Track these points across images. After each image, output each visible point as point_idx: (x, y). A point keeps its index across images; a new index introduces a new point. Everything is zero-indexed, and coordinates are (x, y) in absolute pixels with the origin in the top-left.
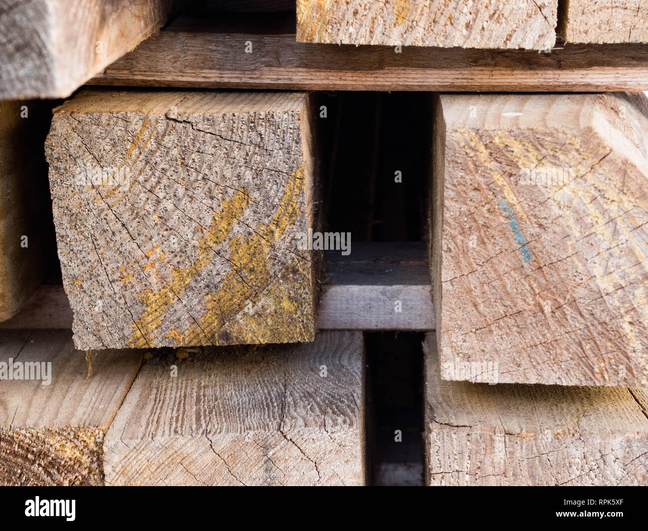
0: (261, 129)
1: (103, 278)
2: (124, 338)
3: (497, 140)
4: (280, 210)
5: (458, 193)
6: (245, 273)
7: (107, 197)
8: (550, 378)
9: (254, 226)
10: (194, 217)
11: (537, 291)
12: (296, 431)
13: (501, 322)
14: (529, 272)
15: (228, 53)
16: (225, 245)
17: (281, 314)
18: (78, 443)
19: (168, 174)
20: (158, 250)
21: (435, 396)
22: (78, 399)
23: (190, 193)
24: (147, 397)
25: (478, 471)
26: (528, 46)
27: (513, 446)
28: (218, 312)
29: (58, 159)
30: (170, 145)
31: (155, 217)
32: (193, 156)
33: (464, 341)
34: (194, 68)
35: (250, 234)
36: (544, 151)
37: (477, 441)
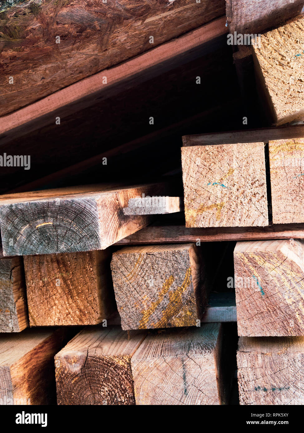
0: (177, 256)
1: (129, 306)
2: (137, 326)
3: (250, 256)
4: (184, 282)
5: (239, 274)
6: (174, 303)
7: (129, 280)
8: (274, 334)
9: (176, 287)
10: (157, 285)
11: (267, 305)
12: (192, 355)
13: (257, 316)
14: (264, 299)
15: (168, 232)
16: (167, 294)
17: (187, 316)
18: (123, 360)
19: (148, 272)
20: (146, 297)
21: (241, 343)
22: (124, 347)
23: (155, 278)
24: (146, 346)
25: (253, 367)
26: (260, 225)
27: (264, 358)
28: (167, 316)
29: (114, 269)
30: (148, 262)
31: (145, 286)
32: (155, 265)
33: (245, 323)
34: (158, 237)
35: (175, 290)
36: (265, 259)
37: (252, 356)
